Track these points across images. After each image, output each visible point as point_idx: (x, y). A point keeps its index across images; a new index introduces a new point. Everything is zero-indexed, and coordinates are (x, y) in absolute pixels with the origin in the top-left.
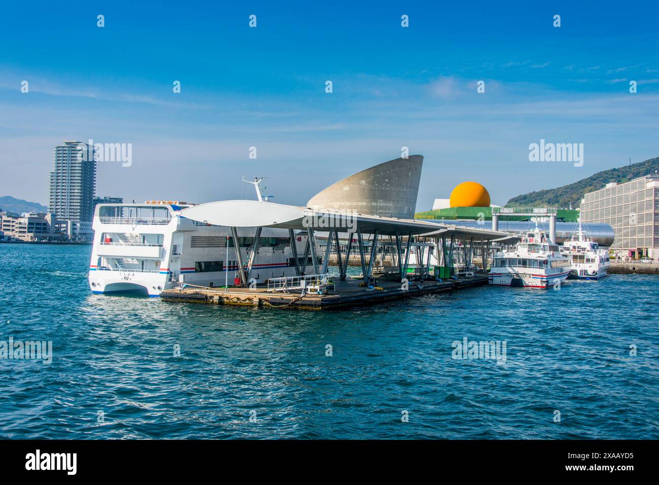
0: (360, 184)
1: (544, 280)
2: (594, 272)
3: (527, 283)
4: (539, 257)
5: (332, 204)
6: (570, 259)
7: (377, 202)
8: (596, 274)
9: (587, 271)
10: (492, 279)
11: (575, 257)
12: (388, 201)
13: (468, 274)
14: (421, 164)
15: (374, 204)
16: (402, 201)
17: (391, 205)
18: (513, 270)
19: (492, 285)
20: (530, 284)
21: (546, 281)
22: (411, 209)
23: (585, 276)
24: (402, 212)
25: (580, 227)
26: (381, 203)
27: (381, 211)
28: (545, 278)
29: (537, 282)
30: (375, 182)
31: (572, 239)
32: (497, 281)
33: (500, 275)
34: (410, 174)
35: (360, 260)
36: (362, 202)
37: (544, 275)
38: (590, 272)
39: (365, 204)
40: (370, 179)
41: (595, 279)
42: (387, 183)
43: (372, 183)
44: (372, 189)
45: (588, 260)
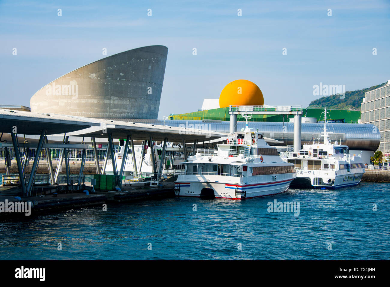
0: (89, 78)
1: (239, 190)
2: (330, 181)
3: (220, 194)
4: (238, 162)
5: (57, 101)
6: (305, 165)
7: (110, 99)
8: (333, 182)
9: (322, 179)
10: (179, 190)
11: (310, 162)
12: (124, 97)
13: (153, 184)
14: (166, 56)
15: (107, 101)
16: (141, 98)
17: (127, 102)
18: (204, 178)
19: (179, 196)
20: (223, 196)
21: (242, 192)
22: (152, 108)
23: (319, 185)
24: (141, 111)
25: (325, 127)
26: (115, 101)
27: (115, 110)
28: (241, 188)
29: (232, 193)
30: (108, 76)
31: (314, 142)
32: (184, 191)
33: (188, 184)
34: (150, 67)
35: (80, 166)
36: (93, 98)
37: (240, 184)
38: (325, 181)
39: (95, 101)
40: (101, 72)
41: (332, 189)
42: (122, 77)
43: (104, 77)
44: (104, 85)
45: (326, 166)
